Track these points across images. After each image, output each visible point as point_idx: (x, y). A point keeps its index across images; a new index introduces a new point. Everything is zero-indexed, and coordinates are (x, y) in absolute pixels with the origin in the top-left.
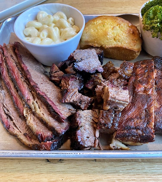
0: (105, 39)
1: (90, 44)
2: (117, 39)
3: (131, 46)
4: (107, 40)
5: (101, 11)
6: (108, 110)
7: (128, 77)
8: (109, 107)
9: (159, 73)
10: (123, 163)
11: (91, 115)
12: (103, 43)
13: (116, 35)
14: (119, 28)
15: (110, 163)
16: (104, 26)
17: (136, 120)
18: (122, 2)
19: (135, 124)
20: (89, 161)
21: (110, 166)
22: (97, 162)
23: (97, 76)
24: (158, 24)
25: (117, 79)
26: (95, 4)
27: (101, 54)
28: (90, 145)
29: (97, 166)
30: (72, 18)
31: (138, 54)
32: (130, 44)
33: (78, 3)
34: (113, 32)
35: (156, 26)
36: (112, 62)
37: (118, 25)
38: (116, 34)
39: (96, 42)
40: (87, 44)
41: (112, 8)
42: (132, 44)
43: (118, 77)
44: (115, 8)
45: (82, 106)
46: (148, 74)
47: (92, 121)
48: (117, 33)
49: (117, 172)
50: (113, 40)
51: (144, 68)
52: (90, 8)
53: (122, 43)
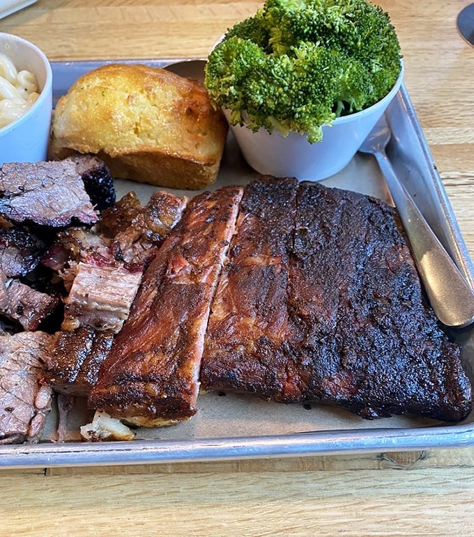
0: (106, 132)
1: (71, 145)
2: (141, 130)
3: (185, 149)
4: (114, 133)
5: (150, 50)
6: (77, 330)
7: (161, 236)
8: (76, 323)
9: (250, 223)
10: (120, 477)
11: (37, 346)
12: (102, 143)
13: (140, 118)
14: (145, 99)
15: (85, 479)
16: (104, 94)
17: (148, 358)
18: (214, 22)
19: (144, 367)
20: (26, 473)
21: (84, 485)
22: (49, 478)
23: (71, 236)
24: (232, 88)
25: (135, 242)
26: (139, 30)
27: (93, 172)
28: (14, 430)
29: (47, 489)
30: (28, 71)
31: (214, 169)
32: (183, 142)
33: (90, 26)
34: (129, 111)
35: (227, 94)
36: (134, 195)
37: (145, 91)
38: (138, 118)
39: (84, 139)
40: (64, 146)
41: (184, 41)
42: (188, 143)
43: (137, 238)
44: (191, 41)
45: (25, 322)
46: (212, 228)
47: (36, 363)
48: (142, 113)
49: (98, 503)
50: (132, 132)
51: (210, 210)
52: (120, 40)
53: (159, 141)
